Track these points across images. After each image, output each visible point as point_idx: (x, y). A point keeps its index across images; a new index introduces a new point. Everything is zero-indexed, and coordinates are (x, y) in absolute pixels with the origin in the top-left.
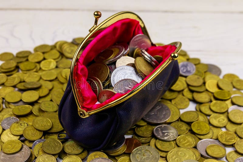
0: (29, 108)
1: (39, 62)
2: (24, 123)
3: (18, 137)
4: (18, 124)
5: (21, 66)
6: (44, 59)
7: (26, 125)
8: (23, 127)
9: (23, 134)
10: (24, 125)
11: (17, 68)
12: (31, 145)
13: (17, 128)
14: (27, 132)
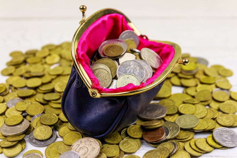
0: (32, 92)
1: (45, 58)
2: (29, 102)
3: (21, 113)
4: (23, 103)
5: (29, 60)
6: (50, 55)
7: (30, 103)
8: (26, 105)
9: (26, 111)
10: (28, 103)
11: (25, 62)
12: (31, 119)
13: (21, 105)
14: (30, 108)
